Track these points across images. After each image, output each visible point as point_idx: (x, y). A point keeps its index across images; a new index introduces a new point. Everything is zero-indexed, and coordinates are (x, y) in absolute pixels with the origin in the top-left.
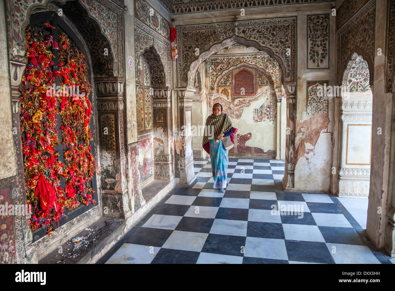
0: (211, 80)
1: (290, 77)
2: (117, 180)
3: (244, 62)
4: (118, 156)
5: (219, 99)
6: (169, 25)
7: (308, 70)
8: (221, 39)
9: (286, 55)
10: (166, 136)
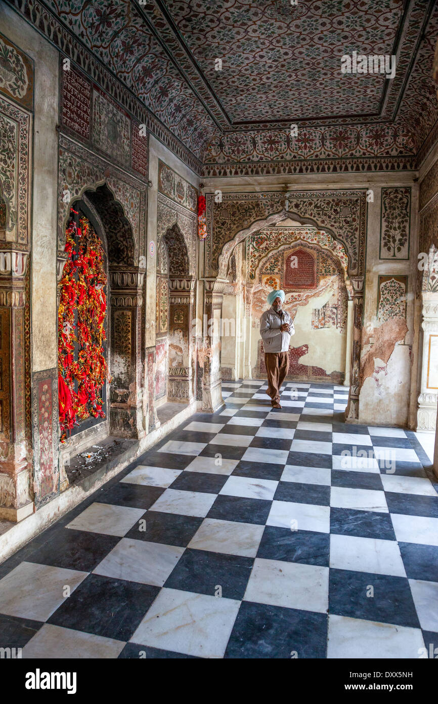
0: (250, 264)
1: (356, 269)
2: (130, 390)
3: (302, 240)
4: (134, 361)
5: (262, 293)
6: (197, 193)
7: (381, 261)
8: (266, 213)
9: (352, 240)
10: (186, 342)
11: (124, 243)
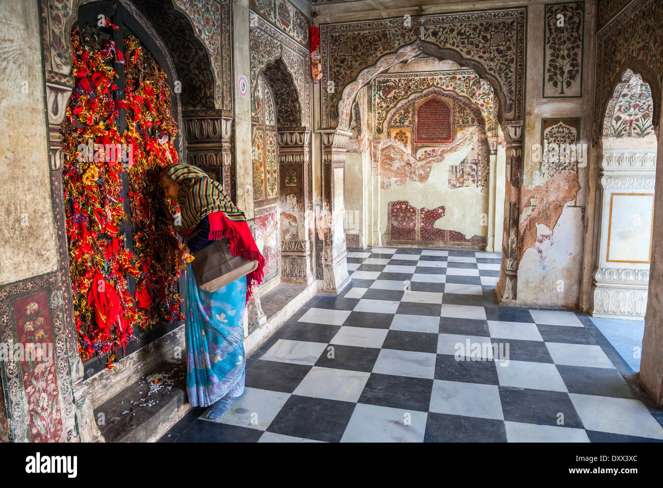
0: (377, 116)
3: (435, 86)
5: (391, 149)
6: (308, 23)
7: (545, 100)
8: (396, 45)
9: (507, 74)
10: (301, 209)
11: (201, 77)
